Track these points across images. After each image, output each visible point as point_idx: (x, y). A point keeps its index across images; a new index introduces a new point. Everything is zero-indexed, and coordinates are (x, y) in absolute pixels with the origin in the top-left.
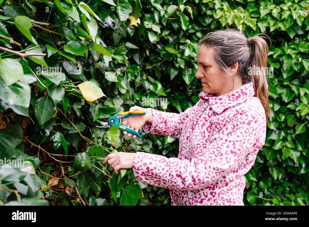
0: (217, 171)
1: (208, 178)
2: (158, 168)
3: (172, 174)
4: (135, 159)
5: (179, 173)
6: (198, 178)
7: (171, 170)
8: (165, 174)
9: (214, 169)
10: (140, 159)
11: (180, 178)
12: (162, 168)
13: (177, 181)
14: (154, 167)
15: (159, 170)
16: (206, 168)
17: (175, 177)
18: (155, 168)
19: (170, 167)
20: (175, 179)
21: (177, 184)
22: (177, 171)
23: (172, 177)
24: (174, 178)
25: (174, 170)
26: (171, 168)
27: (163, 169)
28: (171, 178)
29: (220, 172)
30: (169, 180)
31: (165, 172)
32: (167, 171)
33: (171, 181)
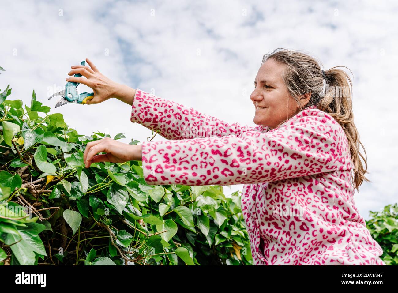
0: (273, 149)
1: (261, 153)
2: (183, 149)
3: (205, 151)
4: (143, 148)
5: (215, 149)
6: (248, 149)
7: (203, 147)
8: (195, 155)
9: (269, 143)
10: (152, 147)
11: (218, 155)
12: (188, 148)
13: (214, 160)
14: (176, 151)
15: (184, 152)
16: (258, 142)
17: (210, 154)
18: (178, 152)
19: (200, 144)
20: (211, 157)
21: (215, 165)
22: (212, 145)
23: (206, 155)
24: (209, 156)
25: (207, 146)
26: (202, 144)
27: (190, 149)
28: (205, 158)
29: (276, 151)
30: (202, 162)
31: (193, 152)
32: (197, 150)
33: (205, 162)
